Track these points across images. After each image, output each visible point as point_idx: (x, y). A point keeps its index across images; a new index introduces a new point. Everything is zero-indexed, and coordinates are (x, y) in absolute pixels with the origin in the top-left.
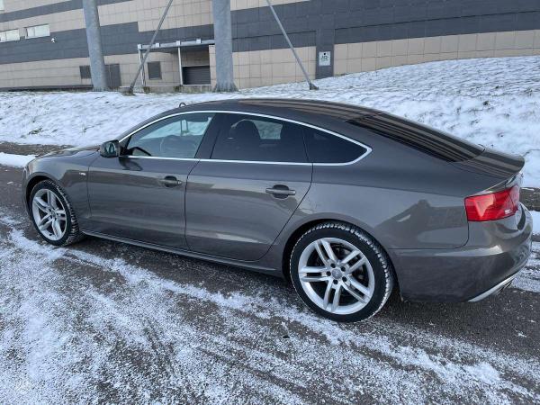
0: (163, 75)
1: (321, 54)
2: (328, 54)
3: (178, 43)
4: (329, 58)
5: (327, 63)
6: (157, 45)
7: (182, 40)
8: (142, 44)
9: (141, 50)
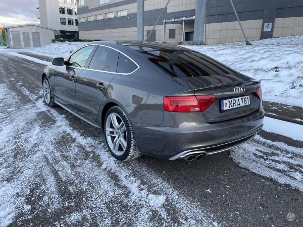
0: (176, 36)
1: (266, 24)
2: (270, 24)
3: (184, 19)
4: (271, 27)
5: (269, 30)
6: (173, 20)
7: (186, 17)
8: (166, 19)
9: (165, 23)
